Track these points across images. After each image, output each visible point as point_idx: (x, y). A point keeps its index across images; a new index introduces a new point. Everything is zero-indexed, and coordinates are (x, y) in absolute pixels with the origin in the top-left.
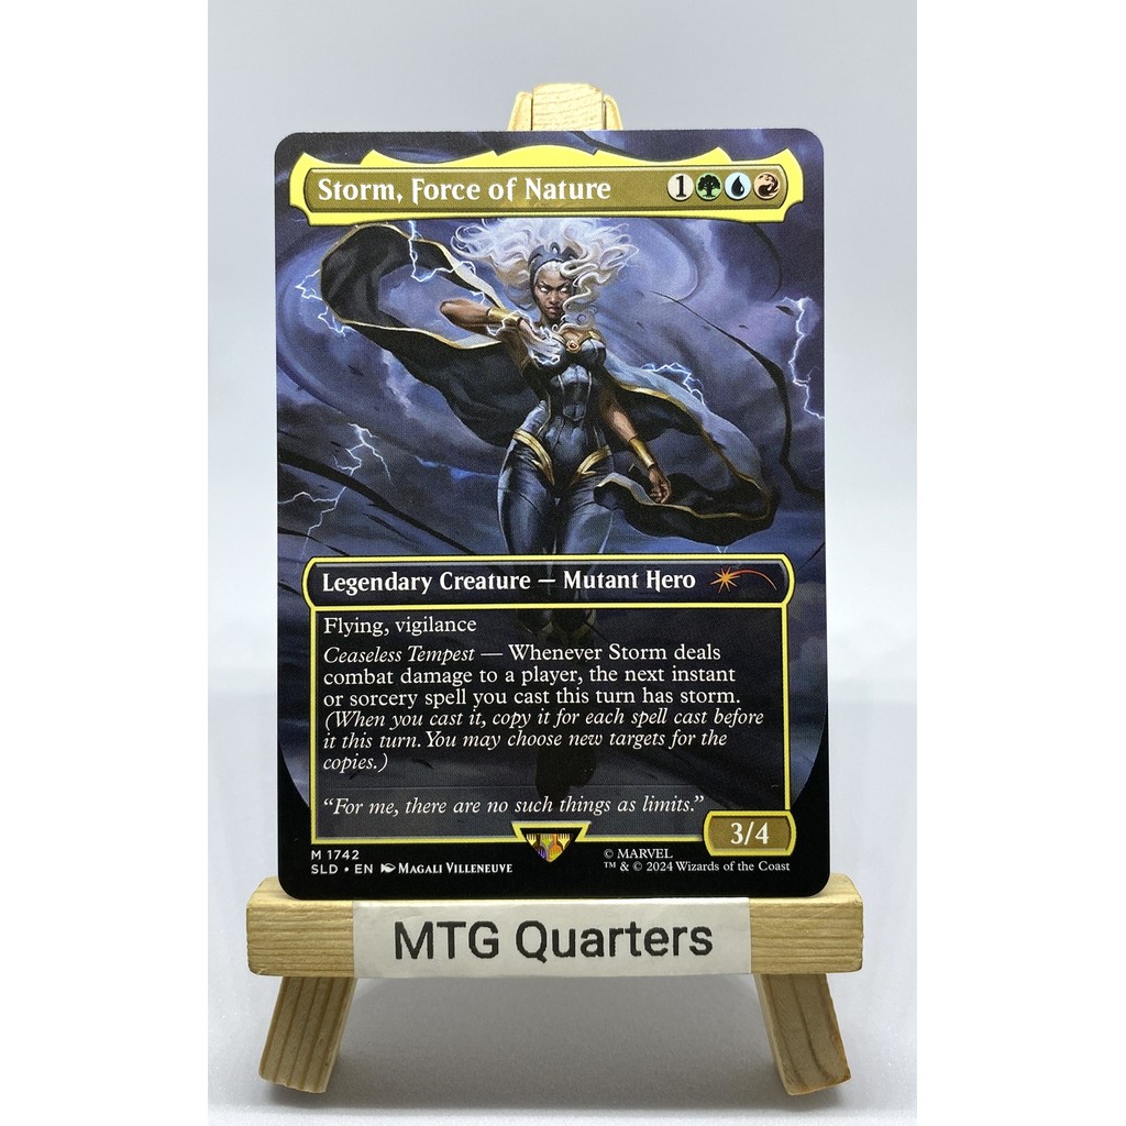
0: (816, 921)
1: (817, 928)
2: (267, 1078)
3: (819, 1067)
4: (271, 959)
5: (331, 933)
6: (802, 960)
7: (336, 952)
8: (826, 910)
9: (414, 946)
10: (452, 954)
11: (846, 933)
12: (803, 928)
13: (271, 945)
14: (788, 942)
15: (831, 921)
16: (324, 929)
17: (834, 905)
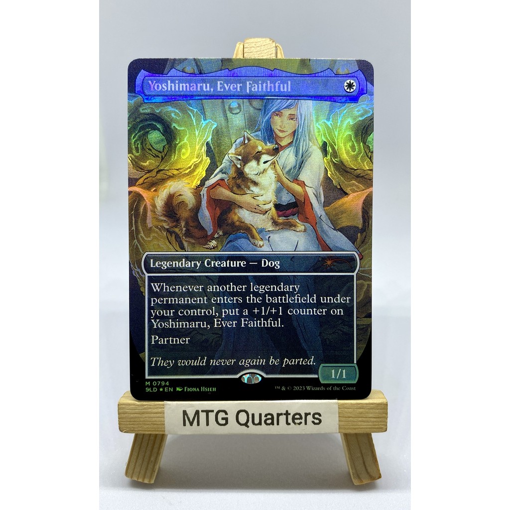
0: (367, 410)
1: (368, 413)
2: (128, 477)
3: (368, 473)
4: (129, 426)
5: (155, 415)
6: (361, 427)
7: (157, 423)
8: (372, 405)
9: (191, 420)
10: (208, 424)
11: (380, 416)
12: (361, 413)
13: (129, 420)
14: (355, 419)
15: (374, 410)
16: (152, 413)
17: (375, 404)
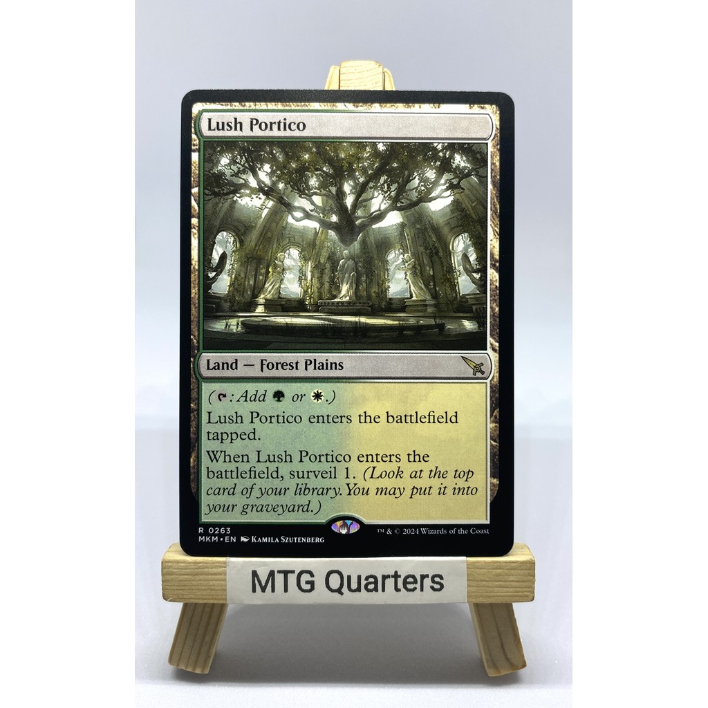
0: (506, 571)
1: (508, 575)
2: (173, 665)
3: (507, 659)
4: (177, 592)
5: (213, 577)
6: (498, 595)
7: (216, 588)
8: (513, 565)
9: (263, 585)
10: (286, 590)
11: (525, 579)
12: (499, 575)
13: (176, 584)
14: (490, 584)
15: (516, 571)
16: (209, 574)
17: (517, 562)
